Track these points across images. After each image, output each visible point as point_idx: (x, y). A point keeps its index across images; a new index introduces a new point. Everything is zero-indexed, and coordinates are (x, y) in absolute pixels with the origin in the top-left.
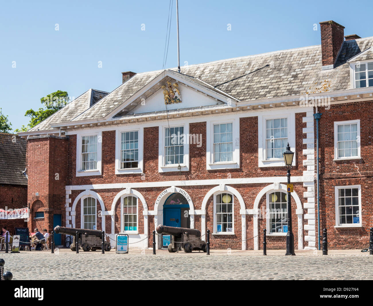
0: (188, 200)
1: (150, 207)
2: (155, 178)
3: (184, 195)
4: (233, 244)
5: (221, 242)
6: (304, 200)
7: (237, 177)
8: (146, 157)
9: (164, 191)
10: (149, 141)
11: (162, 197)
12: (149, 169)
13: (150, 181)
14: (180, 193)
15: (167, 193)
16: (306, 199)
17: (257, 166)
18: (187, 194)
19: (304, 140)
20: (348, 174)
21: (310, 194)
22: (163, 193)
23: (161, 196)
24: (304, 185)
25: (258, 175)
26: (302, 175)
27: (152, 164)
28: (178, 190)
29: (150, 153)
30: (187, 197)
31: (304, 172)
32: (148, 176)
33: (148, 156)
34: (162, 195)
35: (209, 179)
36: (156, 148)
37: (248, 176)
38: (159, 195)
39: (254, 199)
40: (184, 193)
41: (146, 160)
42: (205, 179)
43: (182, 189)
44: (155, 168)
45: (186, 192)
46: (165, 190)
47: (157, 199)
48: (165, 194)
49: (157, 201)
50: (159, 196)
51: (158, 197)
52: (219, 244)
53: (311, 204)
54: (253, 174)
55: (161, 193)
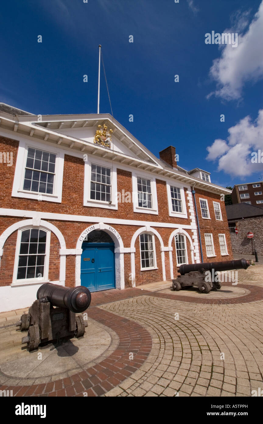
0: (118, 238)
1: (71, 245)
2: (78, 211)
3: (114, 233)
4: (157, 277)
5: (147, 277)
6: (193, 240)
7: (156, 222)
8: (66, 186)
9: (90, 227)
10: (71, 170)
12: (70, 200)
13: (70, 214)
14: (110, 230)
15: (94, 229)
16: (194, 239)
17: (168, 215)
18: (117, 232)
19: (188, 203)
20: (208, 226)
21: (195, 237)
22: (90, 229)
23: (86, 232)
24: (192, 231)
25: (169, 222)
26: (190, 225)
27: (74, 196)
28: (107, 227)
29: (72, 183)
30: (117, 235)
31: (191, 223)
32: (68, 207)
33: (69, 185)
34: (88, 231)
35: (136, 220)
36: (79, 180)
37: (163, 221)
39: (168, 240)
40: (113, 231)
41: (66, 189)
42: (132, 219)
43: (111, 227)
44: (78, 200)
45: (115, 230)
46: (92, 226)
47: (82, 235)
48: (92, 230)
49: (80, 238)
50: (84, 231)
51: (83, 233)
52: (146, 279)
53: (196, 243)
54: (166, 220)
55: (87, 229)
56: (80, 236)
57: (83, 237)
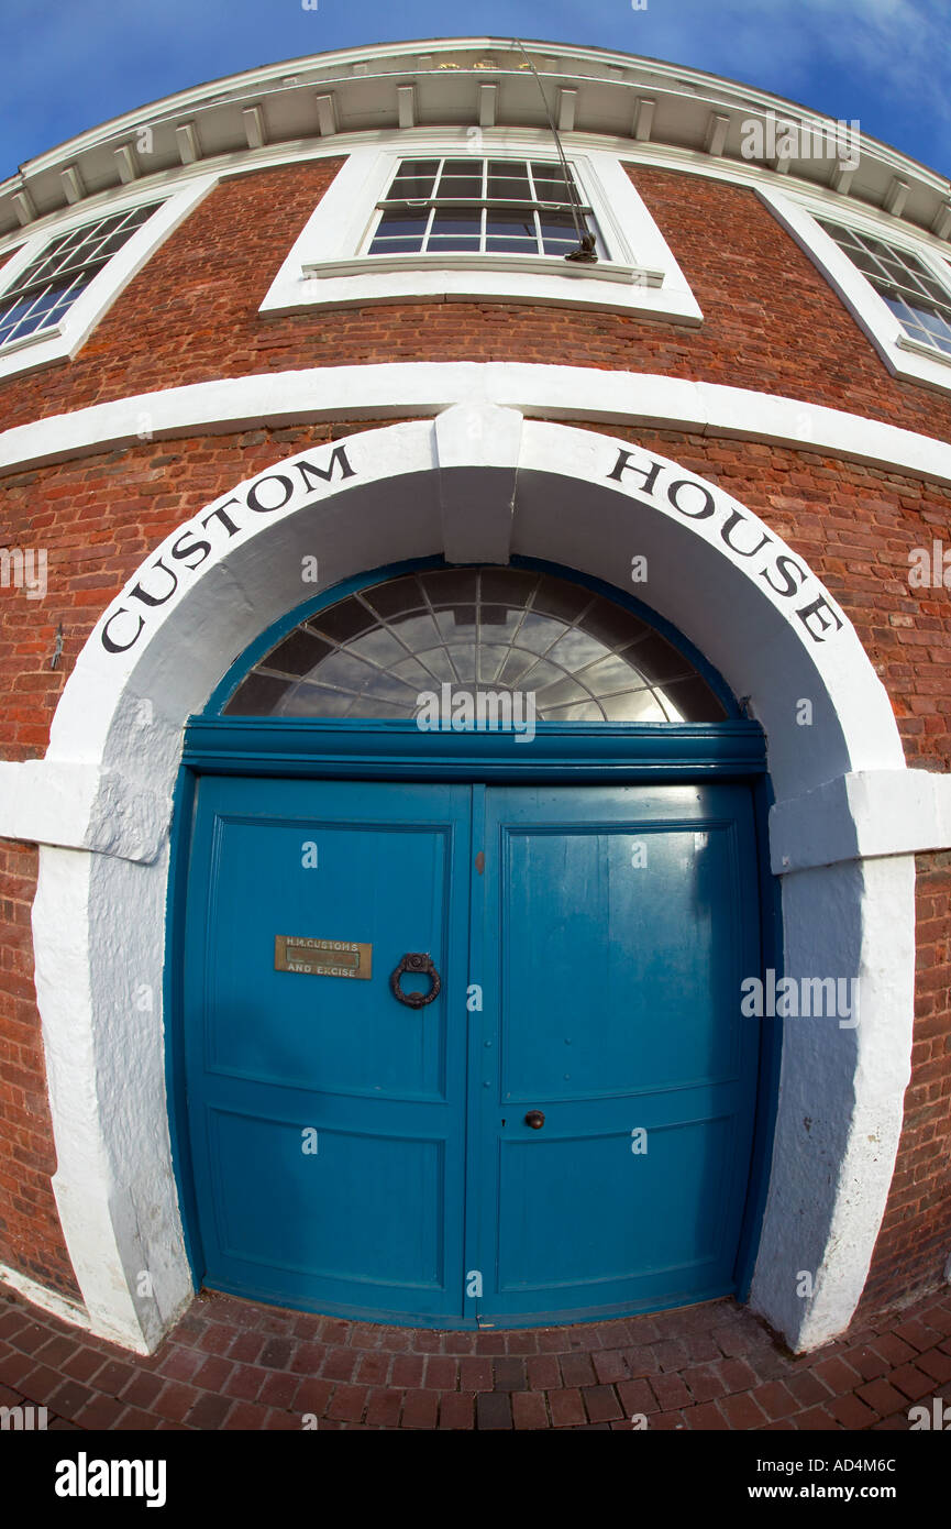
0: (785, 607)
3: (709, 530)
8: (164, 268)
9: (286, 467)
11: (224, 545)
14: (630, 486)
15: (338, 485)
22: (270, 493)
23: (216, 533)
30: (767, 560)
33: (187, 258)
34: (240, 513)
38: (193, 524)
40: (692, 500)
41: (154, 280)
43: (642, 458)
45: (726, 503)
46: (320, 455)
47: (147, 575)
48: (301, 500)
49: (124, 617)
50: (194, 528)
51: (163, 552)
55: (241, 491)
56: (123, 599)
57: (151, 601)
